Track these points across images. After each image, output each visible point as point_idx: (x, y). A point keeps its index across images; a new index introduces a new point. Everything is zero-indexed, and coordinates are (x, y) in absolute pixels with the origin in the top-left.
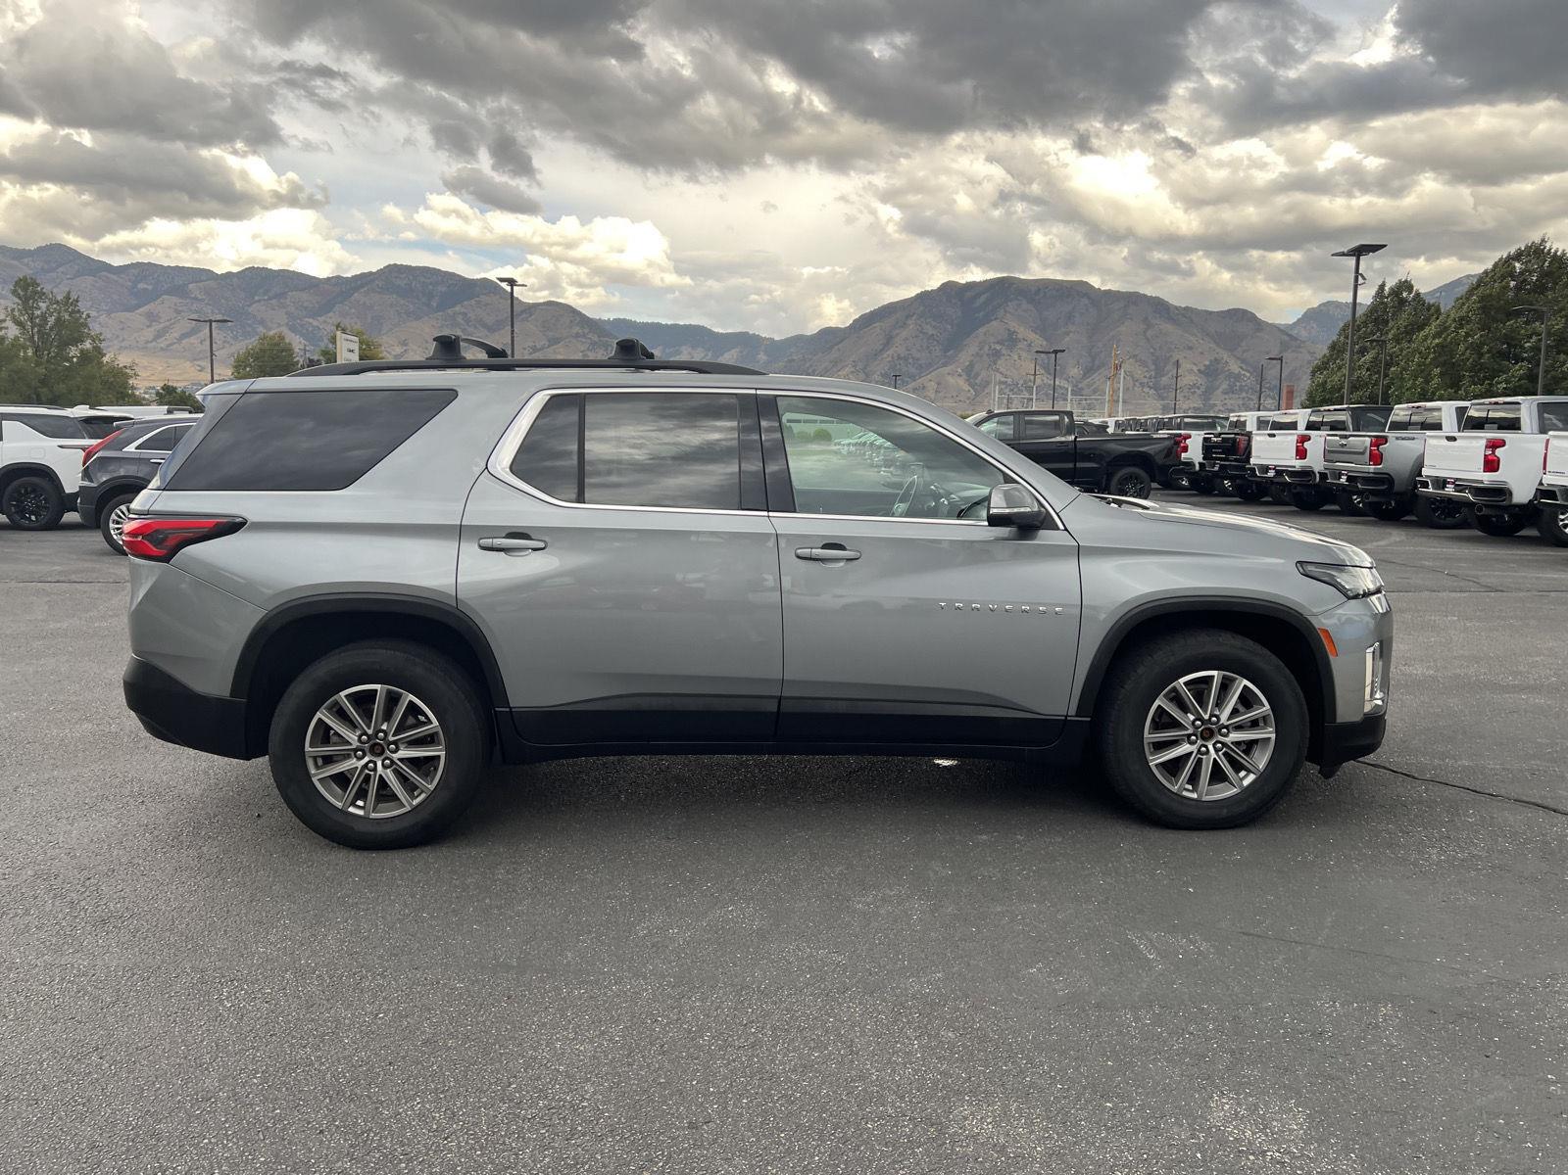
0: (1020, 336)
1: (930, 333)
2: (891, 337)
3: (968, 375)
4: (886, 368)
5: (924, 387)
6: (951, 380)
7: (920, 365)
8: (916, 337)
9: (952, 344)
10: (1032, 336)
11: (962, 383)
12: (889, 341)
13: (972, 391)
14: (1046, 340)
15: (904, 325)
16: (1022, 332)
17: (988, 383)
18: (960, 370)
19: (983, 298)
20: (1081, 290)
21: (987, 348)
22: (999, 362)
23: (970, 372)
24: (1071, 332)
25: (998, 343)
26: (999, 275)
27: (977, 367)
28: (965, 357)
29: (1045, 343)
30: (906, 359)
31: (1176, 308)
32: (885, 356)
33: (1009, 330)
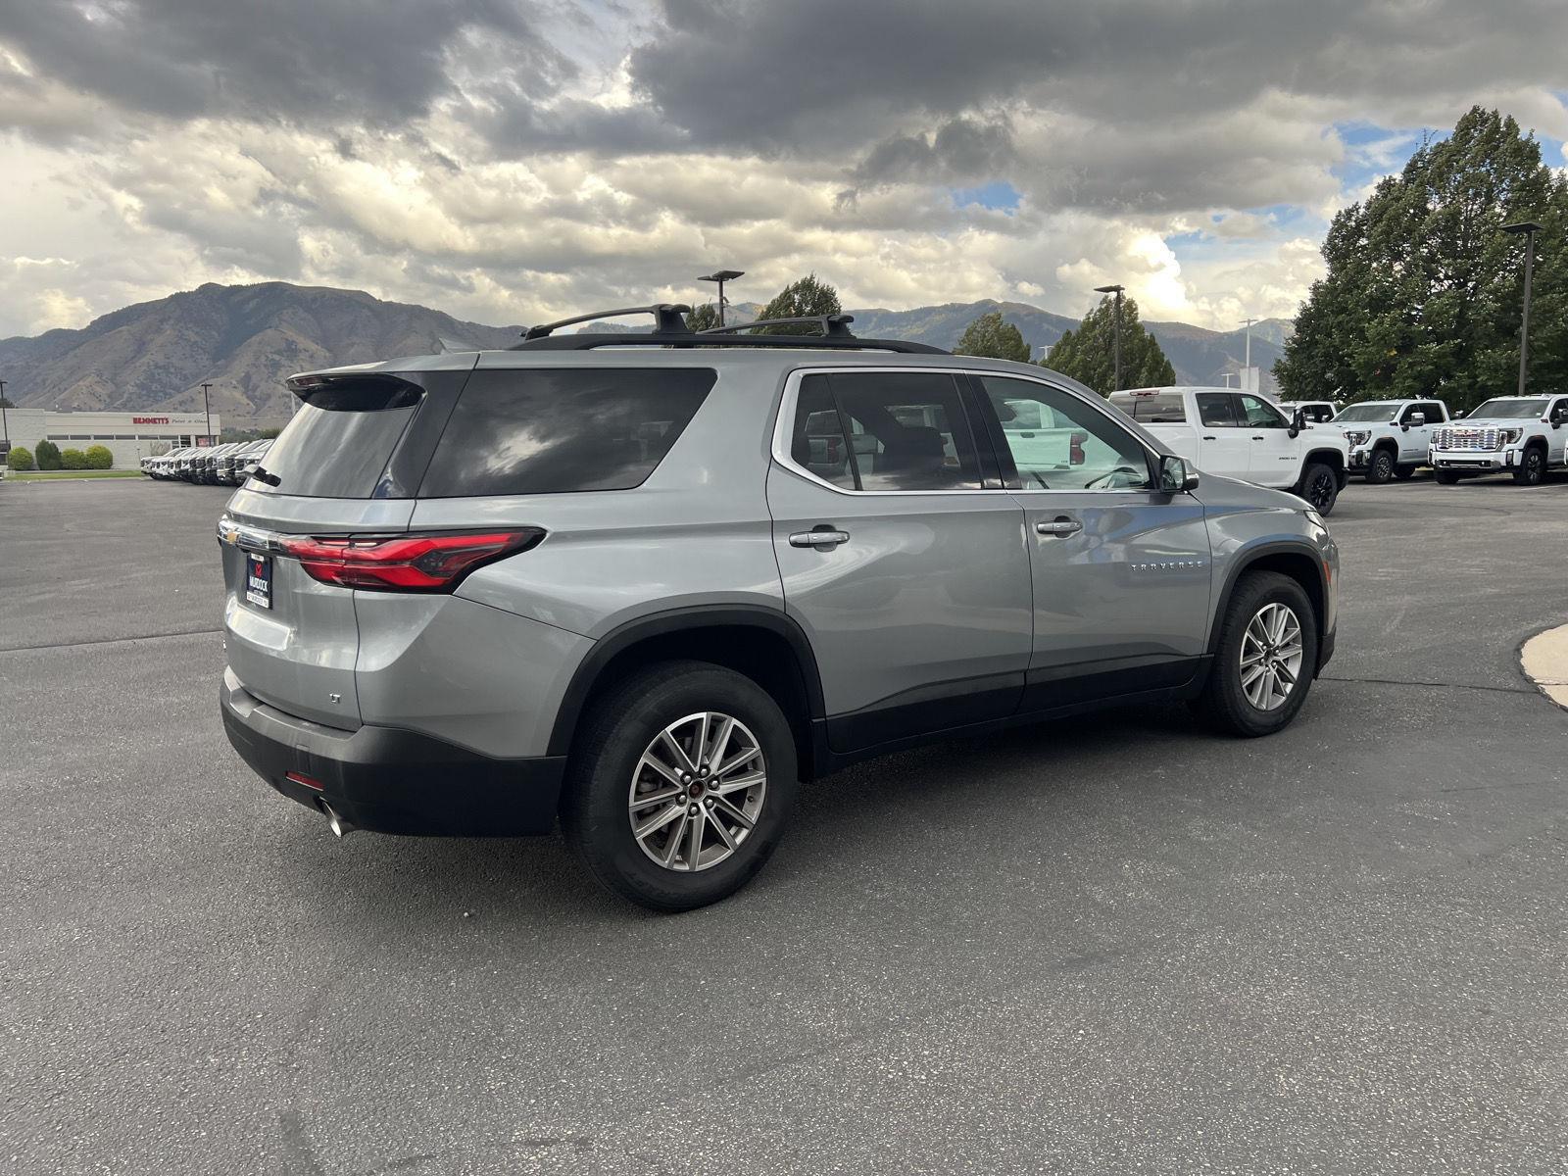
0: (301, 346)
1: (193, 340)
2: (144, 343)
3: (246, 387)
4: (141, 378)
5: (193, 400)
6: (226, 392)
7: (185, 375)
8: (176, 343)
9: (223, 353)
10: (313, 347)
11: (238, 395)
12: (141, 347)
13: (251, 404)
14: (330, 351)
15: (159, 331)
16: (303, 342)
17: (269, 396)
18: (234, 382)
19: (252, 304)
20: (360, 300)
21: (263, 359)
22: (279, 373)
23: (246, 382)
24: (355, 343)
25: (275, 353)
26: (269, 280)
27: (255, 379)
28: (240, 366)
29: (327, 354)
30: (165, 368)
31: (460, 323)
32: (138, 364)
33: (287, 340)
